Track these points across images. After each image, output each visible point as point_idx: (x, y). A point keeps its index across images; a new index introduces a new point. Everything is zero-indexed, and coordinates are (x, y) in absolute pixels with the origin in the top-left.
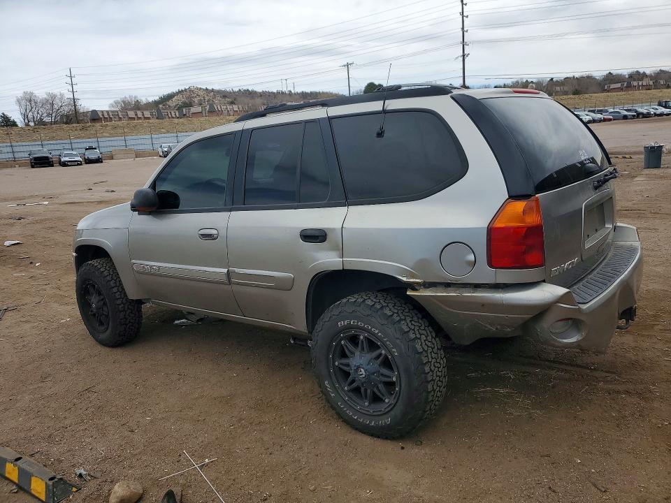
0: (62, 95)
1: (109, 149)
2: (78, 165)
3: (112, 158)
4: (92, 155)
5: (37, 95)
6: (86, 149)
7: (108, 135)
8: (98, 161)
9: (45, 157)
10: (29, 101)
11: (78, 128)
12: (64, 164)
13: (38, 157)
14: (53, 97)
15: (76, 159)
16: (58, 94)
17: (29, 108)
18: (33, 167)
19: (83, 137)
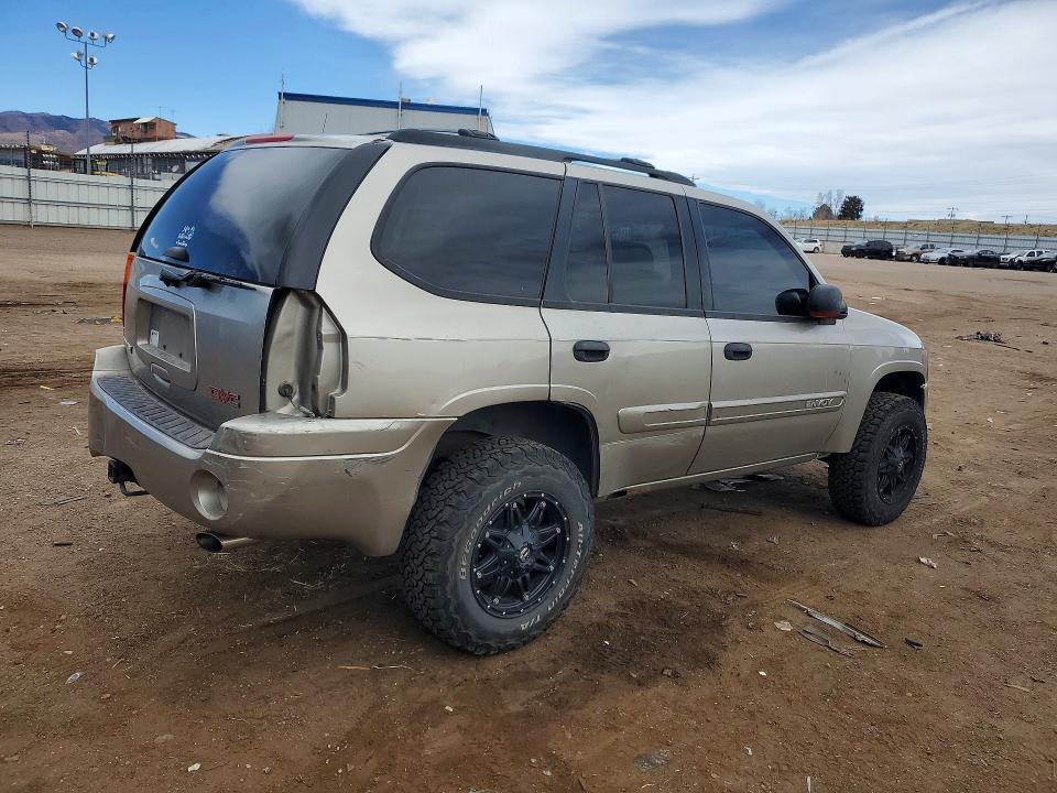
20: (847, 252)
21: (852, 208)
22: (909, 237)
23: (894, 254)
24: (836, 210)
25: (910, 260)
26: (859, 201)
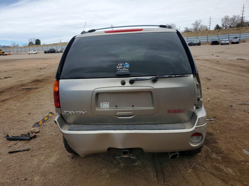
0: (239, 16)
1: (244, 38)
2: (227, 44)
3: (244, 42)
4: (235, 41)
5: (229, 16)
6: (234, 38)
7: (247, 32)
8: (237, 43)
9: (216, 41)
10: (226, 19)
11: (236, 29)
12: (222, 44)
13: (214, 41)
14: (235, 17)
15: (227, 42)
16: (237, 15)
17: (225, 22)
18: (212, 45)
19: (236, 33)
20: (46, 52)
21: (38, 42)
22: (58, 47)
23: (56, 51)
24: (34, 43)
25: (60, 52)
26: (39, 40)
